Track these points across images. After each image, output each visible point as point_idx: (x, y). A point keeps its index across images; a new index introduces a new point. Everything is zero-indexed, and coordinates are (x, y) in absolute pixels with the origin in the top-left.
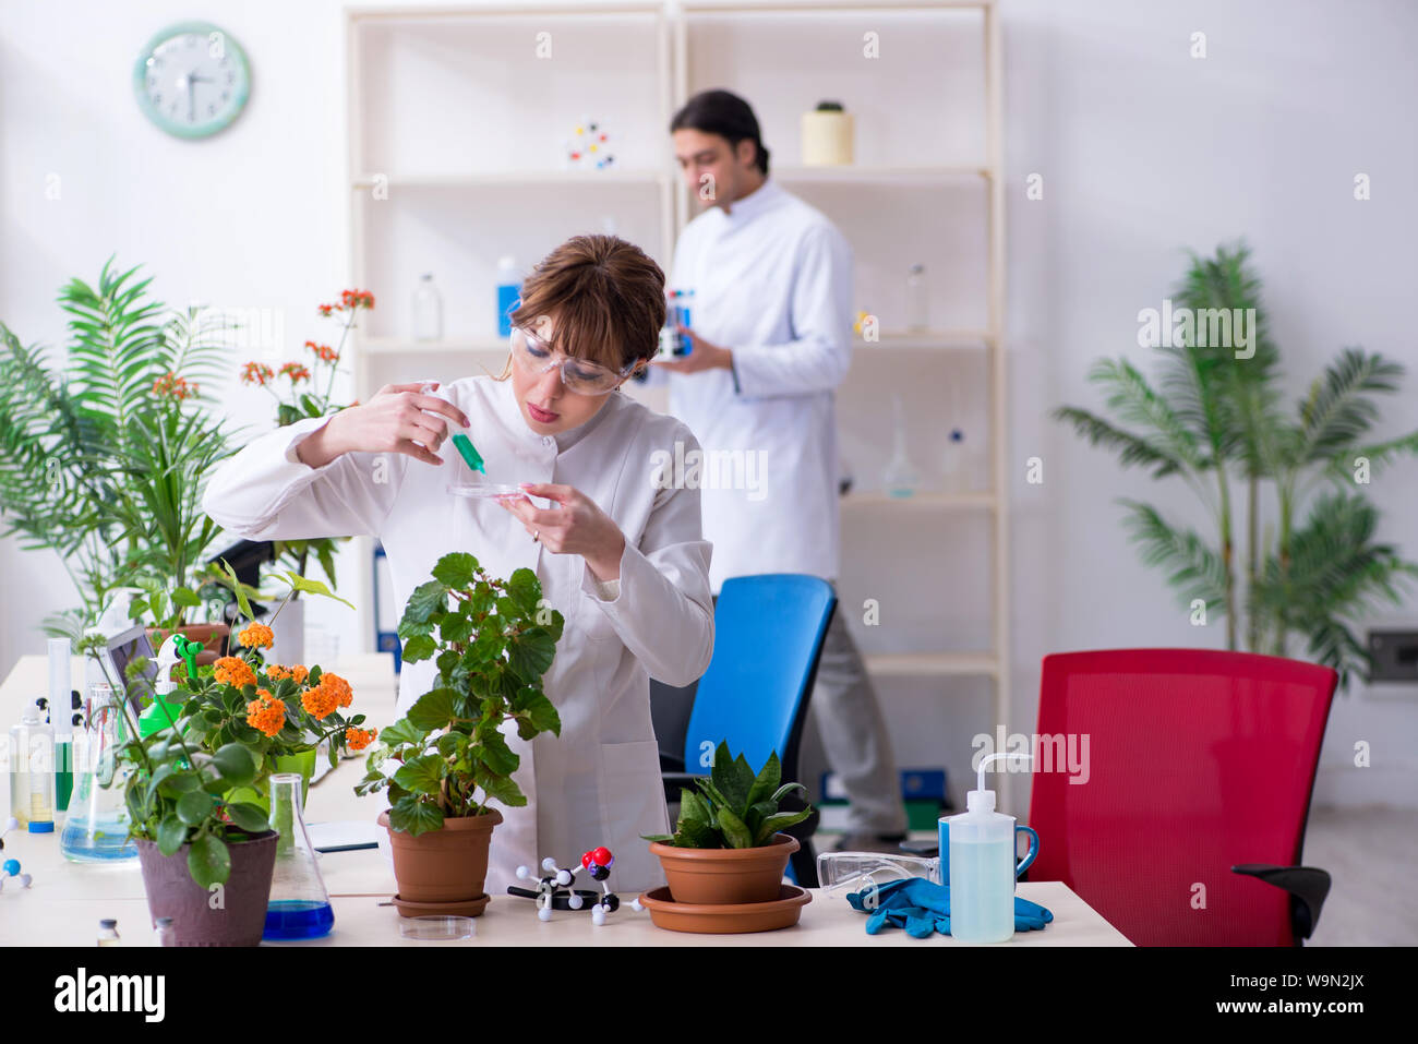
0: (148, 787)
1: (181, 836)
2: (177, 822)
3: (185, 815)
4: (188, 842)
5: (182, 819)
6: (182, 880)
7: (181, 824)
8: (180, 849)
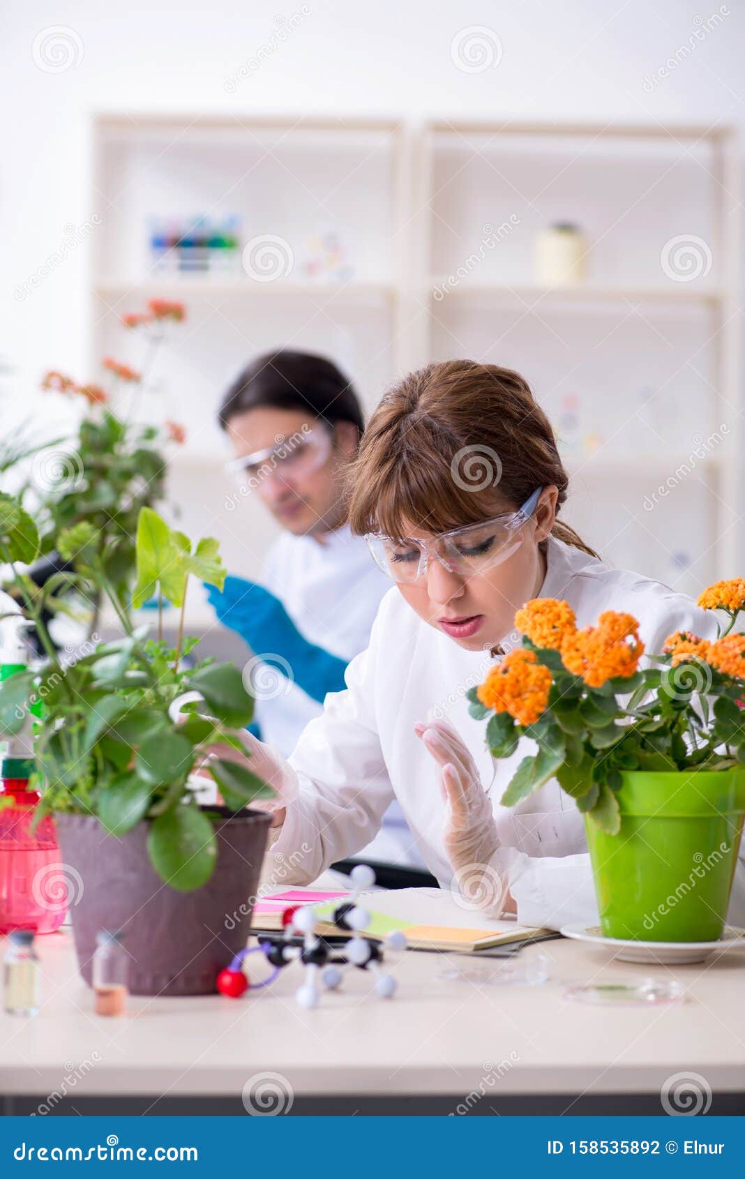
0: (82, 731)
1: (138, 806)
2: (133, 782)
3: (151, 770)
4: (148, 818)
5: (145, 775)
6: (132, 877)
7: (141, 783)
8: (132, 831)
